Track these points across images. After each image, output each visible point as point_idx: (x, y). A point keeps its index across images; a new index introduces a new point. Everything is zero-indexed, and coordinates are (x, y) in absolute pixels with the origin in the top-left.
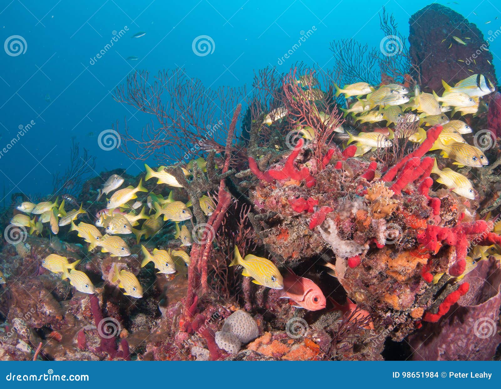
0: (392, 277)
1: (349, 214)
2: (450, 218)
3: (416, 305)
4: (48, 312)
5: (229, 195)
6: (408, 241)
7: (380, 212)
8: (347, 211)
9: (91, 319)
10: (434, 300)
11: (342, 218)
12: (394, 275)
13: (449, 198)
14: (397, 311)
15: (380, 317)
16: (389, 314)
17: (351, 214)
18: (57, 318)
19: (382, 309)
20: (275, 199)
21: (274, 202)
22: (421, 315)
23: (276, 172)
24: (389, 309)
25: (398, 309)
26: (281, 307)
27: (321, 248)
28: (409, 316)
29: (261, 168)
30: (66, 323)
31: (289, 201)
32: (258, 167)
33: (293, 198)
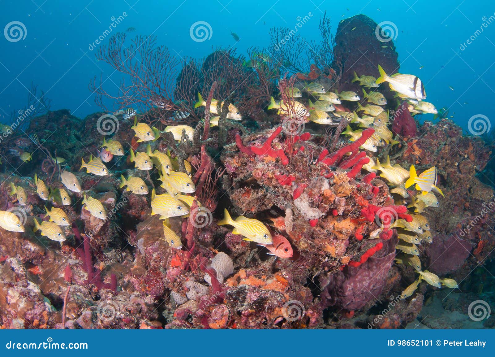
0: (335, 235)
1: (318, 191)
2: (382, 201)
3: (346, 255)
4: (33, 249)
5: (210, 160)
6: (355, 213)
7: (343, 193)
8: (317, 189)
9: (70, 254)
10: (358, 252)
11: (313, 193)
12: (337, 234)
13: (384, 187)
14: (332, 258)
15: (320, 261)
16: (326, 259)
17: (321, 191)
18: (40, 253)
19: (322, 256)
20: (261, 172)
21: (260, 174)
22: (348, 262)
23: (256, 149)
24: (327, 256)
25: (334, 256)
26: (235, 247)
27: (271, 205)
28: (339, 262)
29: (244, 143)
30: (47, 258)
31: (276, 176)
32: (242, 142)
33: (279, 174)
